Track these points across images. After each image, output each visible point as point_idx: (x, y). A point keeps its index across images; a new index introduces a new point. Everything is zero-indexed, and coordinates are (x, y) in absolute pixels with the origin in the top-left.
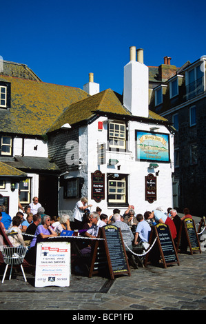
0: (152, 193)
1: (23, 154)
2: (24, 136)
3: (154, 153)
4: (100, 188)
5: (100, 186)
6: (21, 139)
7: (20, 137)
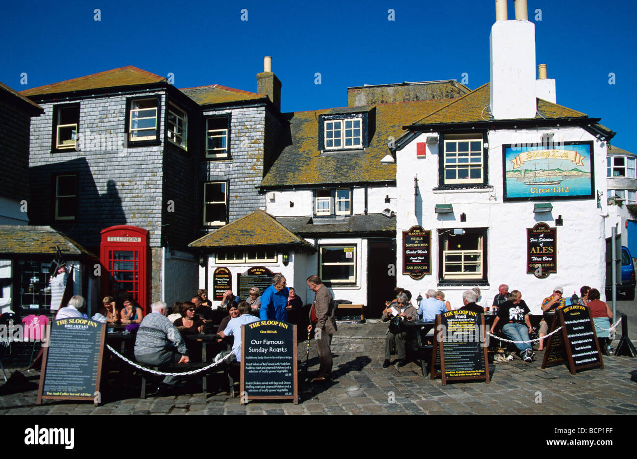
0: (545, 259)
1: (366, 212)
2: (366, 185)
3: (551, 183)
4: (421, 255)
5: (420, 252)
6: (363, 190)
7: (361, 187)
